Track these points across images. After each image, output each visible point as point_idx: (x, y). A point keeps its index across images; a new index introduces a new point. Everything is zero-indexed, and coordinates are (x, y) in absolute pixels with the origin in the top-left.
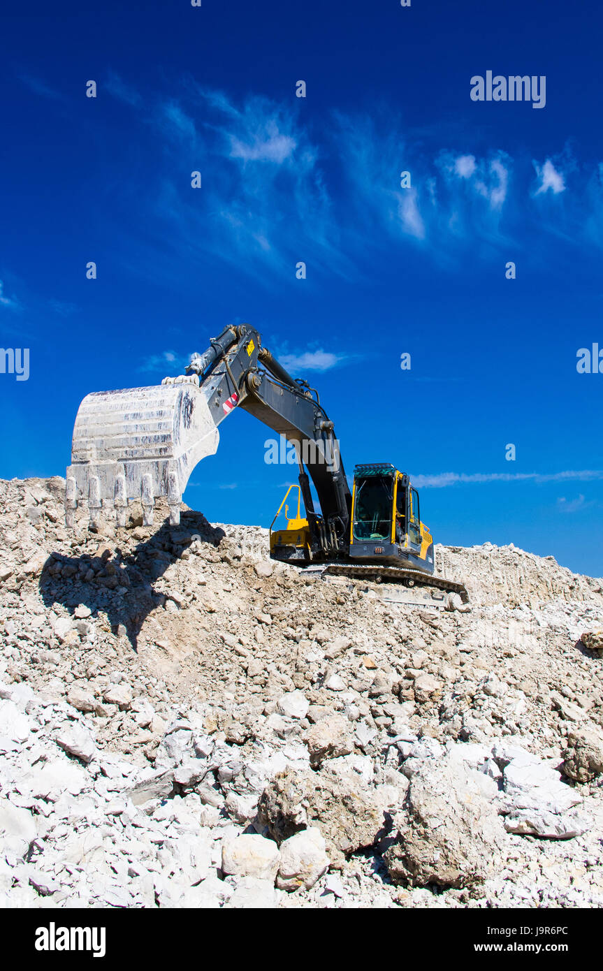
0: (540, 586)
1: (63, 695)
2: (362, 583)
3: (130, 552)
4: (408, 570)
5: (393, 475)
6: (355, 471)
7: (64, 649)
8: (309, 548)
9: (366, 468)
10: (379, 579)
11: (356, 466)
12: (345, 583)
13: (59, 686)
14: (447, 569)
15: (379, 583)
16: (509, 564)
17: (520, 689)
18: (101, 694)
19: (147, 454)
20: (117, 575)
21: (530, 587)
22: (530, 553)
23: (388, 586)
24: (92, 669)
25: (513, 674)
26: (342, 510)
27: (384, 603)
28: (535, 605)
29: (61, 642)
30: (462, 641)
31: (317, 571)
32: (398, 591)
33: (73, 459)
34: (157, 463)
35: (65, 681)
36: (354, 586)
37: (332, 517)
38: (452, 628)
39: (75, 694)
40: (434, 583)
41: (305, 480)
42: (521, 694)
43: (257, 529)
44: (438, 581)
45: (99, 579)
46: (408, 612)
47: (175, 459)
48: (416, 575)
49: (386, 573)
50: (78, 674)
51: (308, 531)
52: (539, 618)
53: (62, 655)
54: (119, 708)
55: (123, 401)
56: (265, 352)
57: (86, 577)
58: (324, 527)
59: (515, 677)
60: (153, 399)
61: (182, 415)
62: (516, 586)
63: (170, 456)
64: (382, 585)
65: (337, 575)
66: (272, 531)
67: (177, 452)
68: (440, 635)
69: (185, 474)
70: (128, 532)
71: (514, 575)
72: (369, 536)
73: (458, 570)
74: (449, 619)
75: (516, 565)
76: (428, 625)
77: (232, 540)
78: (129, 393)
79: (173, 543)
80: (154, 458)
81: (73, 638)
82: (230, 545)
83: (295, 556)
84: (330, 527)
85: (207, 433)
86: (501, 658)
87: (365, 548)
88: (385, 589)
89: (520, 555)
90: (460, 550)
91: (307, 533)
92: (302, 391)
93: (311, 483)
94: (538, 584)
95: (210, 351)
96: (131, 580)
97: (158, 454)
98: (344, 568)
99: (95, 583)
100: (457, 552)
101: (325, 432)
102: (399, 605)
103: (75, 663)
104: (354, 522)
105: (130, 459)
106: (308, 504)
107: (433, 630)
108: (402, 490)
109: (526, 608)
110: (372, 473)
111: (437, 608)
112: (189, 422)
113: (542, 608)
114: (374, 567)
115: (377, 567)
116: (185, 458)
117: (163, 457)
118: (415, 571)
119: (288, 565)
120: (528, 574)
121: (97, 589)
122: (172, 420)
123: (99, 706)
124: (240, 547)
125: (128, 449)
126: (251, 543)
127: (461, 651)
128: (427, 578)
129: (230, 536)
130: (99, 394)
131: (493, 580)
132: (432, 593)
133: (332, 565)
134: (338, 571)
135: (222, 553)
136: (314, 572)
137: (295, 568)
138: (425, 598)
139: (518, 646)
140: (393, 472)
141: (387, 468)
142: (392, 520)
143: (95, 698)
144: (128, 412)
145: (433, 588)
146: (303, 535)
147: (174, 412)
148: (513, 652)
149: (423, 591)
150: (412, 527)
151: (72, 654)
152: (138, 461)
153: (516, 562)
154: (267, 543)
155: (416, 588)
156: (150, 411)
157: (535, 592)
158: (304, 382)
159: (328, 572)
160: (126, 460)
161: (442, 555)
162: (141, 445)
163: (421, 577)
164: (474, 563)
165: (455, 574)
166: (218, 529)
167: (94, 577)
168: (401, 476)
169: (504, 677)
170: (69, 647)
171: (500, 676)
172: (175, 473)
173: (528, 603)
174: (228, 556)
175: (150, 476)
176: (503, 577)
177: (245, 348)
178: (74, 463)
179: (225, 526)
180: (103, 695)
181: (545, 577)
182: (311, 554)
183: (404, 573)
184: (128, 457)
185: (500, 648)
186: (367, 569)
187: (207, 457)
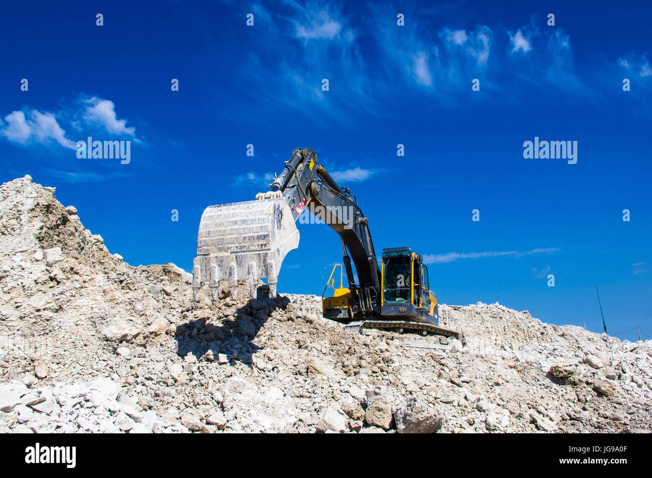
0: (519, 332)
1: (178, 419)
2: (389, 334)
3: (223, 316)
4: (422, 324)
5: (411, 256)
6: (383, 253)
7: (177, 386)
8: (351, 309)
9: (391, 251)
10: (402, 330)
11: (384, 250)
12: (376, 334)
13: (174, 412)
14: (450, 322)
15: (402, 333)
16: (496, 318)
17: (507, 409)
18: (204, 418)
19: (252, 248)
20: (214, 332)
21: (512, 334)
22: (511, 308)
23: (408, 335)
24: (197, 400)
25: (501, 397)
26: (375, 281)
27: (406, 348)
28: (516, 347)
29: (176, 381)
30: (463, 374)
31: (356, 326)
32: (415, 339)
33: (198, 253)
34: (259, 254)
35: (179, 409)
36: (383, 336)
37: (368, 286)
38: (455, 364)
39: (186, 418)
40: (441, 333)
41: (347, 260)
42: (507, 412)
43: (313, 297)
44: (444, 331)
45: (202, 335)
46: (423, 354)
47: (272, 251)
48: (428, 327)
49: (406, 326)
50: (188, 404)
51: (350, 297)
52: (519, 356)
53: (176, 390)
54: (218, 428)
55: (234, 211)
56: (321, 167)
57: (192, 334)
58: (362, 294)
59: (503, 400)
60: (255, 209)
61: (276, 221)
62: (501, 333)
63: (269, 249)
64: (404, 335)
65: (371, 328)
66: (324, 298)
67: (273, 246)
68: (447, 370)
69: (279, 262)
70: (221, 301)
71: (500, 325)
72: (395, 300)
73: (459, 322)
74: (453, 359)
75: (501, 318)
76: (438, 364)
77: (295, 305)
78: (237, 206)
79: (253, 308)
80: (257, 251)
81: (183, 378)
82: (294, 309)
83: (341, 316)
84: (366, 294)
85: (292, 233)
86: (492, 386)
87: (392, 309)
88: (406, 338)
89: (503, 311)
90: (460, 308)
91: (349, 299)
92: (346, 196)
93: (352, 263)
94: (517, 331)
95: (286, 171)
96: (224, 335)
97: (259, 248)
98: (376, 323)
99: (199, 338)
100: (457, 310)
101: (362, 225)
102: (417, 349)
103: (186, 396)
104: (384, 290)
105: (239, 252)
106: (350, 278)
107: (441, 367)
108: (417, 266)
109: (508, 349)
110: (395, 254)
111: (444, 351)
112: (280, 225)
113: (521, 349)
114: (398, 322)
115: (400, 322)
116: (278, 251)
117: (264, 250)
118: (427, 324)
119: (336, 322)
120: (510, 324)
121: (200, 343)
122: (270, 224)
123: (203, 427)
124: (301, 310)
125: (238, 245)
126: (309, 307)
127: (462, 382)
128: (436, 329)
129: (294, 302)
130: (215, 207)
131: (484, 329)
132: (440, 340)
133: (367, 321)
134: (372, 325)
135: (288, 315)
136: (354, 326)
137: (341, 324)
138: (435, 343)
139: (504, 377)
140: (410, 253)
141: (406, 250)
142: (411, 288)
143: (201, 421)
144: (237, 219)
145: (441, 336)
146: (346, 300)
147: (271, 218)
148: (500, 381)
149: (434, 338)
150: (424, 292)
151: (183, 390)
152: (245, 253)
153: (501, 316)
154: (320, 307)
155: (428, 336)
156: (253, 218)
157: (516, 337)
158: (347, 190)
159: (364, 326)
160: (236, 252)
161: (447, 313)
162: (248, 242)
163: (432, 328)
164: (470, 317)
165: (456, 326)
166: (285, 298)
167: (198, 334)
168: (416, 256)
169: (495, 400)
170: (181, 385)
171: (492, 399)
172: (272, 261)
173: (510, 345)
174: (292, 316)
175: (254, 263)
176: (492, 327)
177: (308, 165)
178: (199, 255)
179: (290, 295)
180: (206, 418)
181: (522, 326)
182: (352, 314)
183: (419, 326)
184: (238, 250)
185: (491, 379)
186: (392, 323)
187: (292, 250)
